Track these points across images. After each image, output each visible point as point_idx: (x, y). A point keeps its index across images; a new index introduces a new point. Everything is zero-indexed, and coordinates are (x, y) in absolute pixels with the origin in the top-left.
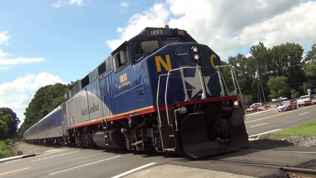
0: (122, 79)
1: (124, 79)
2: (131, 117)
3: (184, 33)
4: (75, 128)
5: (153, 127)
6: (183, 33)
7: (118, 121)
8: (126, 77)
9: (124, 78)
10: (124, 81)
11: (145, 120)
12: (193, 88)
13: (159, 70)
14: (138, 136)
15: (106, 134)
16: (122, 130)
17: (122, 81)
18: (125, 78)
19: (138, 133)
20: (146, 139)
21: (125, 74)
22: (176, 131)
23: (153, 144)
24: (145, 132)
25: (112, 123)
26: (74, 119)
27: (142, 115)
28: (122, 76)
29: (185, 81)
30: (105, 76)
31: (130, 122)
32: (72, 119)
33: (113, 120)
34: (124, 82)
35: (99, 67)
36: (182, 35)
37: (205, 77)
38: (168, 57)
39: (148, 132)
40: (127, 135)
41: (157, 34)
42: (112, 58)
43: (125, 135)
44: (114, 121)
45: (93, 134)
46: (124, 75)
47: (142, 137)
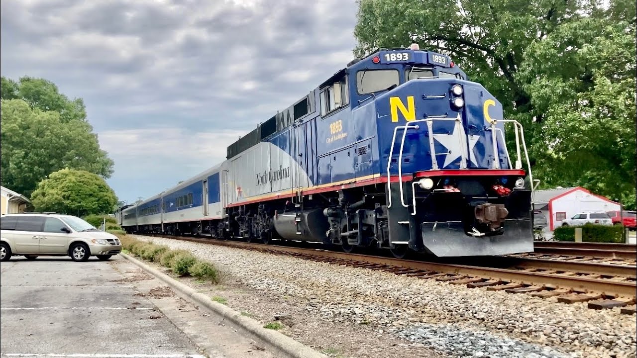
0: (334, 128)
1: (336, 129)
2: (343, 190)
3: (444, 60)
4: (242, 206)
5: (376, 208)
6: (442, 59)
7: (322, 195)
8: (341, 125)
9: (337, 127)
10: (337, 131)
11: (366, 196)
12: (448, 152)
13: (395, 118)
14: (352, 222)
15: (297, 216)
16: (325, 211)
17: (333, 132)
18: (340, 127)
19: (352, 218)
20: (364, 229)
21: (340, 121)
22: (412, 214)
23: (375, 234)
24: (363, 216)
25: (310, 198)
26: (241, 190)
27: (361, 187)
28: (334, 124)
29: (434, 139)
30: (305, 120)
31: (341, 198)
32: (238, 190)
33: (313, 193)
34: (336, 134)
35: (296, 105)
36: (440, 62)
37: (469, 136)
38: (411, 100)
39: (367, 216)
40: (332, 221)
41: (398, 59)
42: (320, 93)
43: (330, 219)
44: (314, 196)
45: (275, 216)
46: (337, 122)
47: (358, 224)
